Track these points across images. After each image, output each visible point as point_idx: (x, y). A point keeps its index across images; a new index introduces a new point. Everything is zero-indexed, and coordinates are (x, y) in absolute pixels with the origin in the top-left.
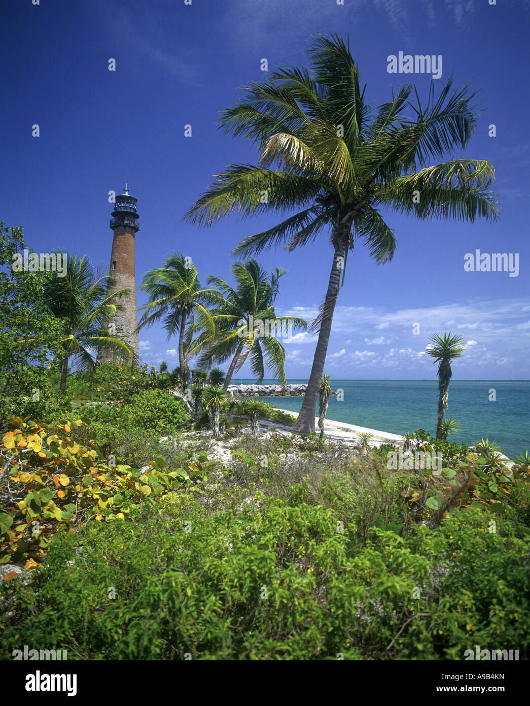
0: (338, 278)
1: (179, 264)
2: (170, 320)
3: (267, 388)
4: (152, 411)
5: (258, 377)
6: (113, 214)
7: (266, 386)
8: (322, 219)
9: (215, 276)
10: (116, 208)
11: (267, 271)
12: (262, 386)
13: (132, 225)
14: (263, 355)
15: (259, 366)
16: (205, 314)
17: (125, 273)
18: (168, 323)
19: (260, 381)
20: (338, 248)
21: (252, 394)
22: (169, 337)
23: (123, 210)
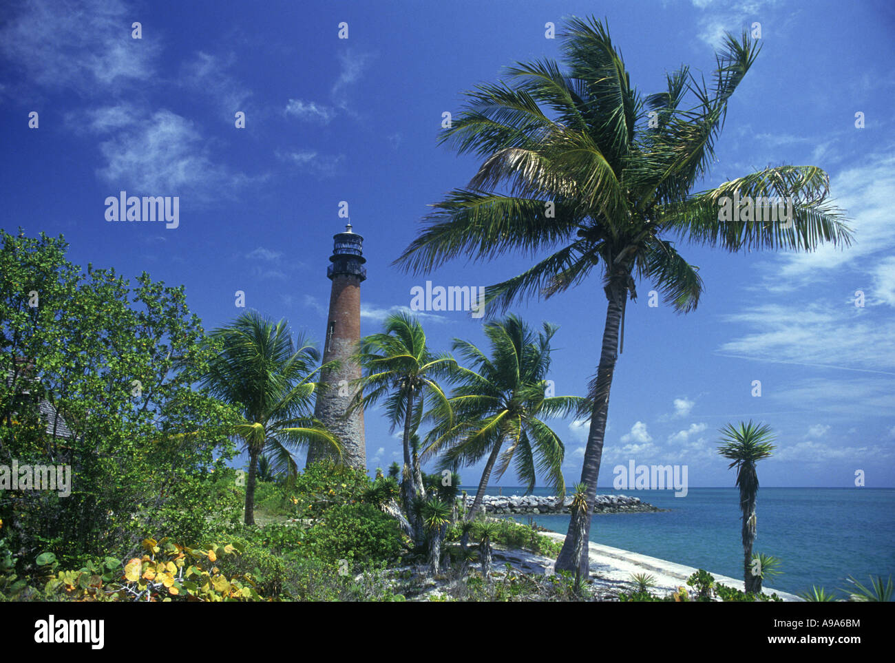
0: (614, 341)
1: (402, 327)
2: (393, 403)
3: (552, 501)
4: (349, 535)
5: (528, 485)
6: (332, 259)
7: (550, 497)
8: (590, 258)
9: (464, 340)
10: (335, 251)
11: (533, 331)
12: (544, 498)
13: (357, 272)
14: (533, 451)
15: (527, 470)
16: (440, 394)
17: (347, 337)
18: (390, 407)
19: (531, 490)
20: (612, 298)
21: (528, 510)
22: (393, 427)
23: (344, 252)
